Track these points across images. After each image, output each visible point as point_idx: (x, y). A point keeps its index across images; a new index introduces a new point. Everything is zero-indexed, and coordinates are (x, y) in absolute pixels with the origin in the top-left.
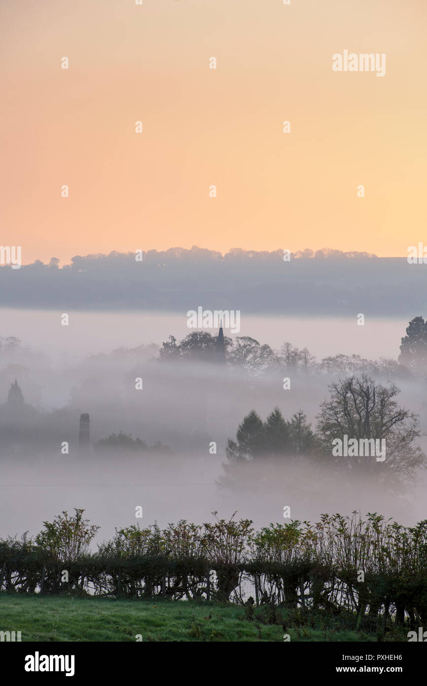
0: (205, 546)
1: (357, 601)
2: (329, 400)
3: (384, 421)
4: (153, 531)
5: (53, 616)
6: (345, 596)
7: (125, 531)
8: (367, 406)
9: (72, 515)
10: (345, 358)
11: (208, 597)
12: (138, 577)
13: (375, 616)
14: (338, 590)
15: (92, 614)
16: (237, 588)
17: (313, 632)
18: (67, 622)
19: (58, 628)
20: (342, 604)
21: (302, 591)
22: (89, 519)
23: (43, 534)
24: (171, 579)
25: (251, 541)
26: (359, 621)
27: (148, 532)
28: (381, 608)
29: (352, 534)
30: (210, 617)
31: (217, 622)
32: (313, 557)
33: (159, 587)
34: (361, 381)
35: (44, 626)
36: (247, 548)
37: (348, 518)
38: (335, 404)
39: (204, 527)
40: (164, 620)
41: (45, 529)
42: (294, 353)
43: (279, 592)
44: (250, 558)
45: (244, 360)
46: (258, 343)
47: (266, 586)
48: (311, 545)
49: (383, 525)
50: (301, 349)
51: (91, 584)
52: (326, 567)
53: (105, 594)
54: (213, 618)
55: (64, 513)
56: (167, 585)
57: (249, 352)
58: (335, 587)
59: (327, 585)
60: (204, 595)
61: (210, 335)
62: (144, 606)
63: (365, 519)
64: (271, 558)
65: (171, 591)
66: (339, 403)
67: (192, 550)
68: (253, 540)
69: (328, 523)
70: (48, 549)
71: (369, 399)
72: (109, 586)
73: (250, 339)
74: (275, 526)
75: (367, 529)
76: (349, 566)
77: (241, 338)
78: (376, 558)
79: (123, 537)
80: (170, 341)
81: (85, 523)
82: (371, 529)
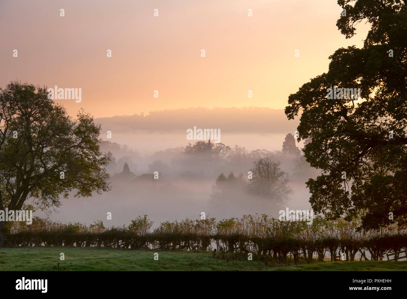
0: (196, 229)
1: (258, 249)
2: (253, 168)
3: (275, 176)
4: (175, 223)
5: (133, 258)
6: (253, 247)
7: (164, 223)
8: (268, 170)
9: (143, 217)
10: (260, 151)
11: (198, 249)
12: (169, 241)
13: (265, 255)
14: (250, 245)
15: (150, 257)
16: (210, 245)
17: (239, 262)
18: (139, 260)
19: (135, 263)
20: (252, 251)
21: (236, 246)
22: (149, 219)
23: (131, 225)
24: (183, 242)
25: (215, 226)
26: (259, 257)
27: (173, 224)
28: (267, 252)
29: (256, 223)
30: (198, 257)
31: (200, 259)
32: (240, 232)
33: (178, 245)
34: (265, 160)
35: (130, 262)
36: (214, 229)
37: (254, 216)
38: (255, 170)
39: (196, 222)
40: (179, 259)
41: (132, 223)
42: (239, 149)
43: (226, 247)
44: (214, 233)
45: (219, 152)
46: (224, 145)
47: (221, 244)
48: (239, 228)
49: (268, 218)
50: (242, 147)
51: (151, 245)
52: (245, 236)
53: (157, 249)
54: (199, 258)
55: (139, 216)
56: (181, 245)
57: (221, 149)
58: (249, 244)
59: (246, 243)
60: (196, 248)
61: (205, 143)
62: (171, 254)
63: (261, 216)
64: (223, 233)
65: (183, 247)
66: (257, 169)
67: (191, 230)
68: (216, 226)
69: (246, 219)
70: (133, 231)
71: (269, 167)
72: (158, 245)
73: (221, 143)
74: (225, 220)
75: (262, 221)
76: (254, 235)
77: (218, 144)
78: (265, 232)
79: (163, 226)
80: (189, 145)
81: (148, 220)
82: (263, 220)
